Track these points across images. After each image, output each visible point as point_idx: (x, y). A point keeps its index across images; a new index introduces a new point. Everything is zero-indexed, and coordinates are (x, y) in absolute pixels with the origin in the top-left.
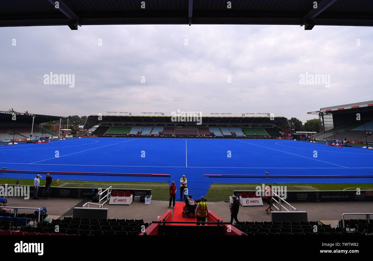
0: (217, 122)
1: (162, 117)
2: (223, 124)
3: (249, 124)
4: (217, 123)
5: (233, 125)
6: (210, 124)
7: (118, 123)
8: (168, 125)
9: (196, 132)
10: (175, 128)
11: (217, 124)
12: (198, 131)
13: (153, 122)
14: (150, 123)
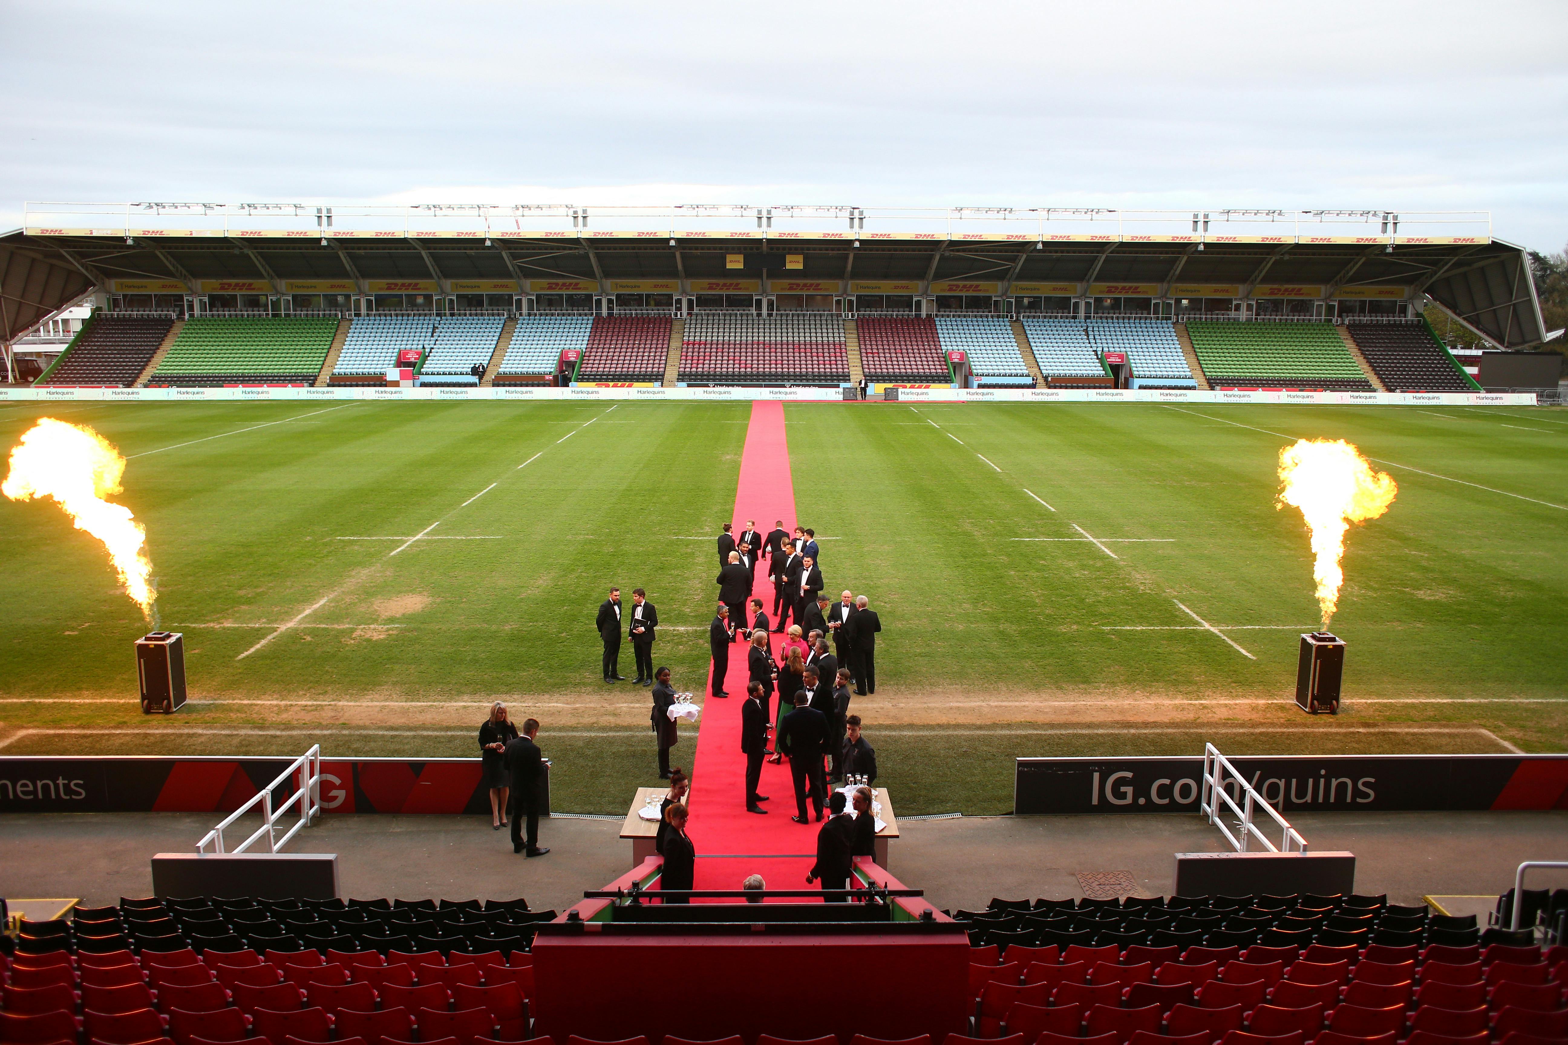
0: (1001, 276)
1: (576, 241)
2: (1046, 289)
3: (1237, 292)
4: (1000, 286)
5: (1117, 301)
6: (942, 288)
7: (236, 286)
8: (623, 300)
9: (840, 348)
10: (677, 326)
11: (993, 289)
12: (852, 345)
13: (508, 275)
14: (485, 287)
